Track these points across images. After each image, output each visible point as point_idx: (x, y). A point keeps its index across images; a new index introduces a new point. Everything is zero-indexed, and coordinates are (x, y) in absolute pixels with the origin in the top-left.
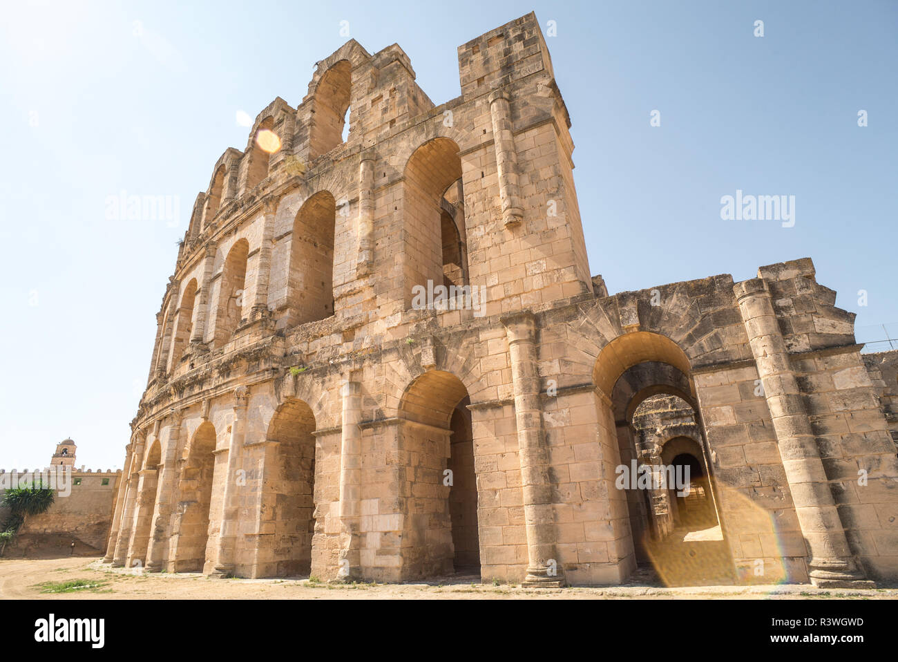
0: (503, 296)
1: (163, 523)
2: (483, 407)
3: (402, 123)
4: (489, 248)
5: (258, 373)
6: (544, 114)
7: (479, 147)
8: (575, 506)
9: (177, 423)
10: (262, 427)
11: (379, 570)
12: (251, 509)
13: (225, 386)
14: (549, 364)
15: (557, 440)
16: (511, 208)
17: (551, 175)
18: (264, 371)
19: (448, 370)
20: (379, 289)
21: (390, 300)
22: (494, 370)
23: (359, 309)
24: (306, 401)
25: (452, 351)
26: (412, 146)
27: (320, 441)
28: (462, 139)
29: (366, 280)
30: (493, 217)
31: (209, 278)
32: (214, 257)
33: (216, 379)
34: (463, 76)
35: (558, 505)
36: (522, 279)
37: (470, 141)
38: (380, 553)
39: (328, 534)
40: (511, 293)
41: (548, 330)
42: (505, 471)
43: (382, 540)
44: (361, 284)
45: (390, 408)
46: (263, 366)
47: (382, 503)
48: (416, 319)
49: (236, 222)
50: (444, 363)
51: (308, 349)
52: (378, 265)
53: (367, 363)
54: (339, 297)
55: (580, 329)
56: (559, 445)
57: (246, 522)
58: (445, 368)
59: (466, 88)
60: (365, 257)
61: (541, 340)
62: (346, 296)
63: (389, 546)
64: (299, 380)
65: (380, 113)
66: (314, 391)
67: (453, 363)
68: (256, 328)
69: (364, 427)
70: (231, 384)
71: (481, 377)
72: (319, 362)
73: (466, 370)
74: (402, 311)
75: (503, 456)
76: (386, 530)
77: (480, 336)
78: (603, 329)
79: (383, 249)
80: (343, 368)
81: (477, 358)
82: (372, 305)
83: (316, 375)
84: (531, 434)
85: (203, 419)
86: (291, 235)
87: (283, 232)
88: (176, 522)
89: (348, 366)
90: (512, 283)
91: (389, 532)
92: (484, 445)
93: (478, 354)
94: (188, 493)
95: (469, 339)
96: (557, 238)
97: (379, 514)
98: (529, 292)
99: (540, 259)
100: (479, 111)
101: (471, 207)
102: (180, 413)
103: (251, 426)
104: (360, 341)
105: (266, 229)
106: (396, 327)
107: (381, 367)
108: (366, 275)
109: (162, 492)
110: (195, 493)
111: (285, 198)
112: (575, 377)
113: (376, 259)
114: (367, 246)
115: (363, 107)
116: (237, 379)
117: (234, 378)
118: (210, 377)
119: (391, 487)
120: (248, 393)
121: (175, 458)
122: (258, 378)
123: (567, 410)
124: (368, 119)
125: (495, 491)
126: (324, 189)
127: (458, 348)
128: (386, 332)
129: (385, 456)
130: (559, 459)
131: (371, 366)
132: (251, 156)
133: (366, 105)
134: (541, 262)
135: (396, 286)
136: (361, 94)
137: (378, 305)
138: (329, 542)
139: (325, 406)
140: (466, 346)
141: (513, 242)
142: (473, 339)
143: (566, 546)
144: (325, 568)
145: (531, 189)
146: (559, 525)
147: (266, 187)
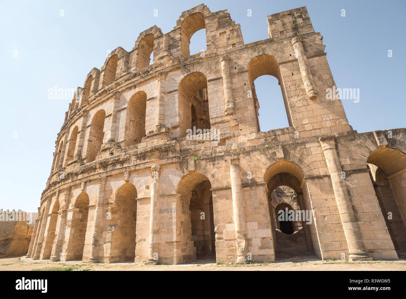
0: (312, 129)
1: (98, 237)
2: (312, 178)
3: (239, 46)
4: (301, 107)
5: (168, 159)
6: (321, 51)
7: (289, 62)
8: (368, 223)
9: (104, 183)
10: (173, 186)
11: (262, 256)
12: (169, 229)
13: (143, 165)
14: (344, 159)
15: (354, 193)
16: (313, 90)
17: (328, 78)
18: (172, 158)
19: (291, 161)
20: (240, 121)
21: (247, 127)
22: (316, 161)
23: (228, 130)
24: (203, 173)
25: (292, 152)
26: (250, 56)
27: (215, 194)
28: (279, 57)
29: (231, 116)
30: (301, 93)
31: (116, 110)
32: (119, 99)
33: (134, 161)
34: (271, 29)
35: (359, 223)
36: (321, 122)
37: (283, 58)
38: (261, 248)
39: (226, 240)
40: (316, 127)
41: (342, 144)
42: (329, 207)
43: (261, 241)
44: (228, 118)
45: (259, 178)
46: (171, 155)
47: (260, 224)
48: (265, 137)
49: (136, 83)
50: (288, 157)
51: (195, 148)
52: (238, 109)
53: (241, 156)
54: (214, 124)
55: (358, 145)
56: (355, 195)
57: (166, 235)
58: (289, 159)
59: (274, 35)
60: (231, 106)
61: (339, 149)
62: (218, 123)
63: (266, 244)
64: (196, 163)
65: (226, 40)
66: (208, 168)
67: (293, 157)
68: (162, 136)
69: (244, 187)
70: (147, 164)
71: (310, 164)
72: (205, 155)
73: (301, 161)
74: (255, 132)
75: (326, 200)
76: (264, 237)
77: (306, 145)
78: (369, 145)
79: (240, 102)
80: (226, 157)
81: (306, 155)
82: (235, 128)
83: (208, 161)
84: (344, 190)
85: (125, 182)
86: (178, 91)
87: (172, 89)
88: (108, 236)
89: (229, 157)
90: (316, 123)
91: (265, 238)
92: (316, 195)
93: (307, 154)
94: (113, 221)
95: (301, 147)
96: (336, 105)
97: (258, 229)
98: (325, 128)
99: (329, 114)
100: (286, 46)
101: (288, 87)
102: (106, 178)
103: (164, 186)
104: (230, 146)
105: (161, 87)
106: (253, 140)
107: (251, 158)
108: (232, 114)
109: (96, 220)
110: (117, 221)
111: (171, 73)
112: (358, 166)
113: (236, 107)
114: (232, 100)
115: (215, 36)
116: (152, 161)
117: (149, 161)
118: (129, 160)
119: (264, 216)
120: (160, 168)
121: (103, 202)
122: (168, 161)
123: (357, 180)
124: (218, 41)
125: (324, 217)
126: (197, 71)
127: (295, 151)
128: (247, 141)
129: (259, 201)
130: (356, 201)
131: (244, 158)
132: (138, 52)
133: (216, 35)
134: (329, 115)
135: (250, 120)
136: (212, 29)
137: (240, 129)
138: (227, 244)
139: (216, 176)
140: (299, 150)
141: (313, 105)
142: (303, 147)
143: (367, 241)
144: (226, 257)
145: (320, 83)
146: (361, 232)
147: (158, 67)
